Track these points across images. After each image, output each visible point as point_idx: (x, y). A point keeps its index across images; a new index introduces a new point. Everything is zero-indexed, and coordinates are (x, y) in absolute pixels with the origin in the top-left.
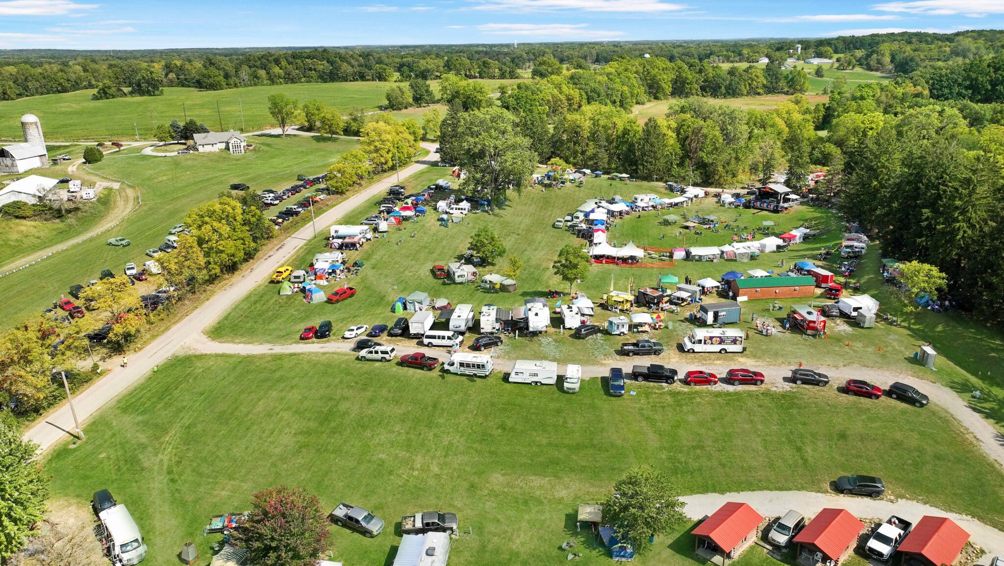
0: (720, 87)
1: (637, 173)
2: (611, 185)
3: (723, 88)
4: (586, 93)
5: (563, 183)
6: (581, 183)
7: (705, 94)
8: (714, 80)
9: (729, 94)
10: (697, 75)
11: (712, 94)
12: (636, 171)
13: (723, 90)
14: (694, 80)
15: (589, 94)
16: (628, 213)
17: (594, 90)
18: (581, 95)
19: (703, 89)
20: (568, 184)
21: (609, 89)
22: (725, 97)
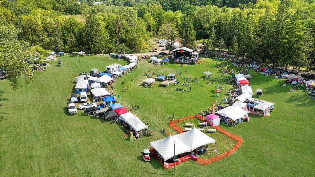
0: (73, 11)
1: (90, 49)
2: (79, 61)
3: (74, 11)
4: (14, 12)
5: (45, 65)
6: (59, 63)
7: (67, 14)
8: (70, 8)
9: (77, 13)
10: (62, 6)
11: (70, 14)
12: (89, 49)
13: (74, 12)
14: (61, 8)
15: (16, 12)
16: (113, 82)
17: (18, 10)
18: (12, 13)
19: (66, 11)
20: (48, 65)
21: (26, 9)
22: (75, 15)
